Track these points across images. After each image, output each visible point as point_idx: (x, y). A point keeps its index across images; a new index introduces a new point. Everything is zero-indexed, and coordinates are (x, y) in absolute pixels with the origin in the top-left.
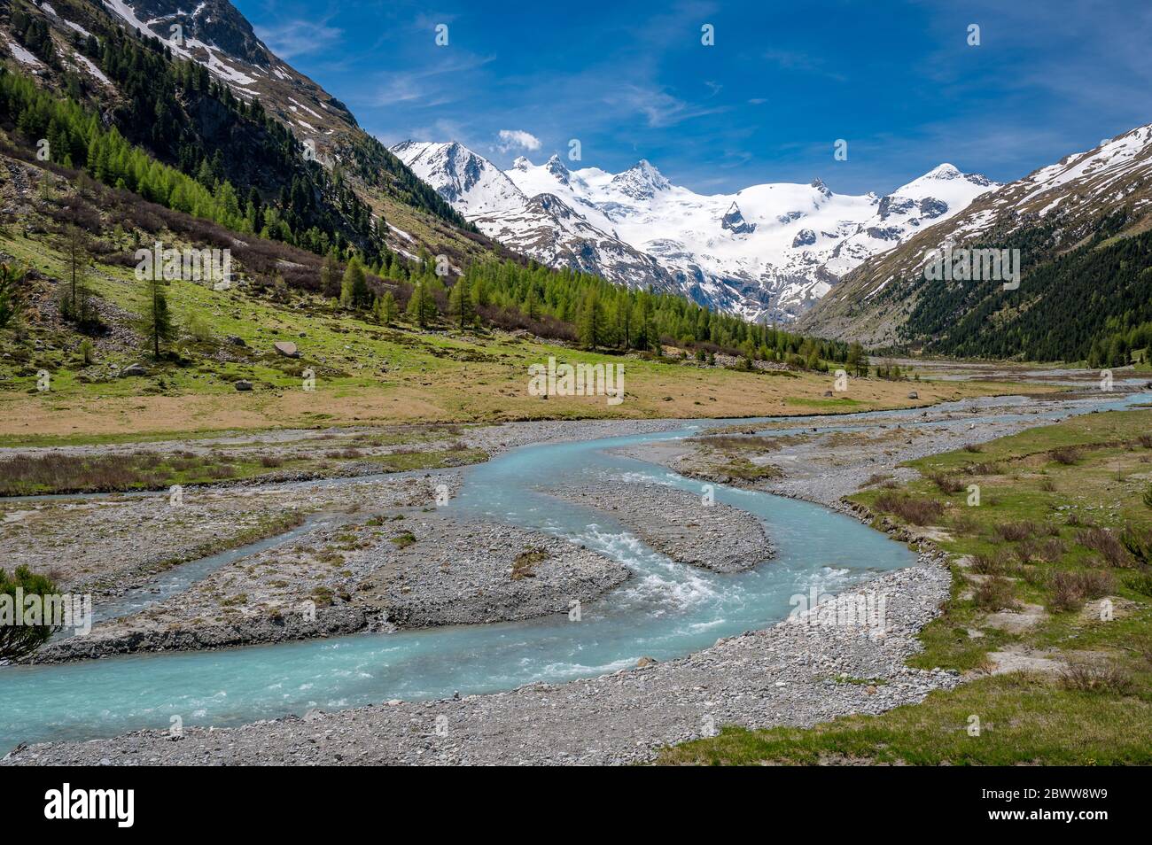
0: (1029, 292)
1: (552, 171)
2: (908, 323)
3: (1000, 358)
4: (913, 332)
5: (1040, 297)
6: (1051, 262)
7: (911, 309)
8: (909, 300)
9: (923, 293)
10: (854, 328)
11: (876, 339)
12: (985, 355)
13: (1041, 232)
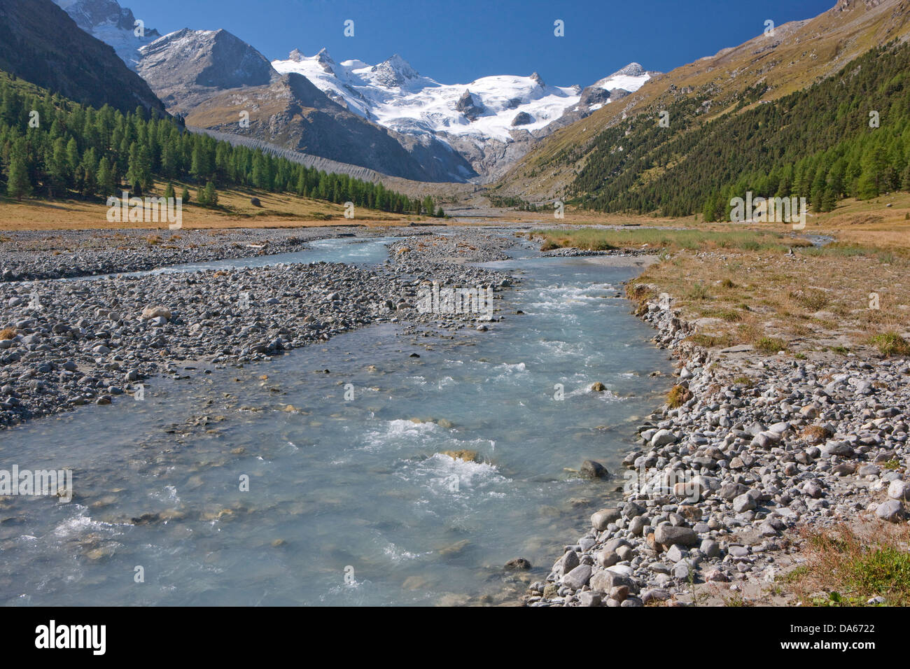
0: (676, 153)
1: (321, 61)
2: (575, 182)
3: (640, 213)
4: (576, 191)
5: (685, 157)
6: (700, 127)
7: (579, 172)
8: (579, 163)
9: (592, 156)
10: (532, 188)
11: (547, 197)
12: (626, 210)
13: (694, 102)
